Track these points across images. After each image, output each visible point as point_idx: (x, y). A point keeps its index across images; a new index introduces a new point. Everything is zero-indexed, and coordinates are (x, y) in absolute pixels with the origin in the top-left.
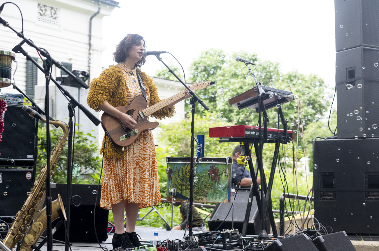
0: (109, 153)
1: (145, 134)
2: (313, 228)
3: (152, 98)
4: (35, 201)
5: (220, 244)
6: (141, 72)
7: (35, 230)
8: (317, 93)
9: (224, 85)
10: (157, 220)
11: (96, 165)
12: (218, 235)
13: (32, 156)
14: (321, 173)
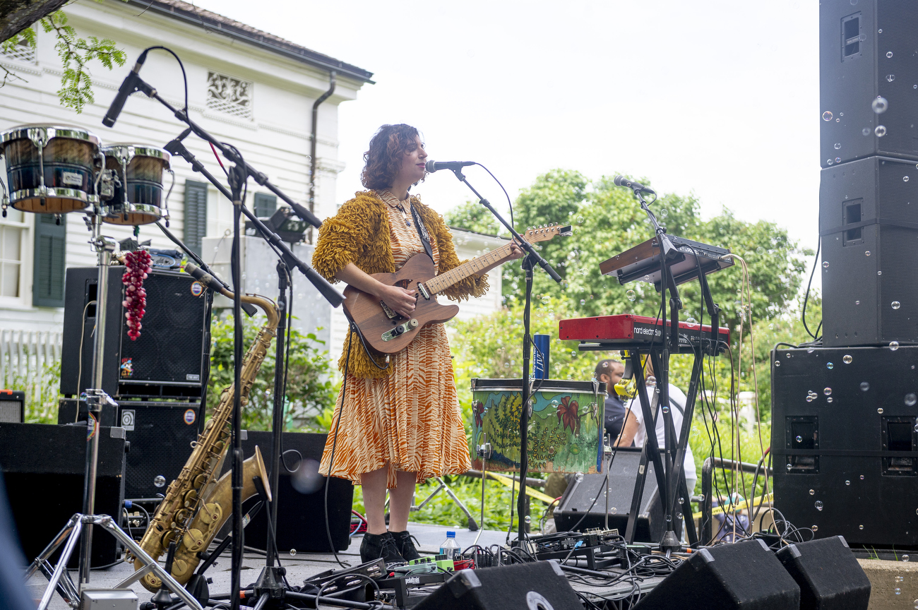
0: (358, 369)
1: (431, 330)
2: (771, 531)
3: (444, 256)
4: (208, 460)
5: (579, 559)
6: (419, 204)
7: (206, 521)
8: (773, 261)
9: (583, 243)
10: (447, 510)
11: (325, 398)
12: (577, 539)
13: (196, 377)
14: (789, 417)
